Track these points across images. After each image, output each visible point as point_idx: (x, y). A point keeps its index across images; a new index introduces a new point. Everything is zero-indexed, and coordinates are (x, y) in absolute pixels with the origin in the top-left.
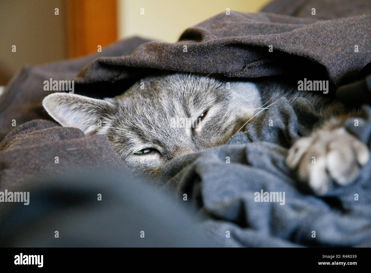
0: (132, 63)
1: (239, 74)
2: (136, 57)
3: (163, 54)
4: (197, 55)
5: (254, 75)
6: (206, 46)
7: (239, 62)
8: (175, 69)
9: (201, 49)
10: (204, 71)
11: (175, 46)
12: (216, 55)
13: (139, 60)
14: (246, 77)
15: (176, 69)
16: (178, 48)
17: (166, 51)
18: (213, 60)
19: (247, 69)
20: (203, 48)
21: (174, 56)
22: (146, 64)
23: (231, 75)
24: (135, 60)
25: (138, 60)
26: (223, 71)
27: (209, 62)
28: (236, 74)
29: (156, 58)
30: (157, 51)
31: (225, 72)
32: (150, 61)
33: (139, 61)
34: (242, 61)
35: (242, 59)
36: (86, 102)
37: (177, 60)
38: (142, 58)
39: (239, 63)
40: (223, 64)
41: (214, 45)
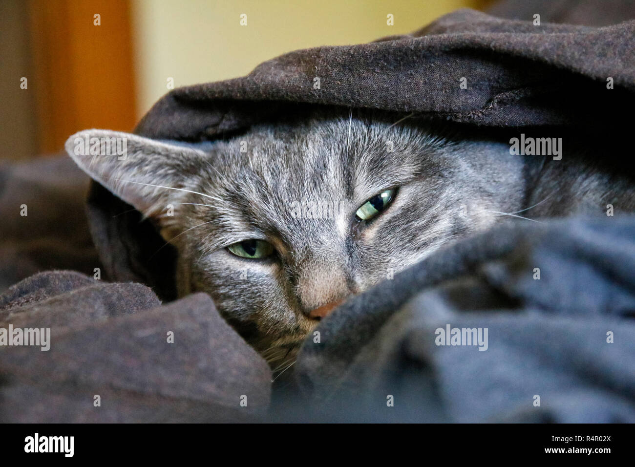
0: (248, 89)
1: (480, 114)
2: (255, 77)
3: (316, 67)
4: (392, 68)
5: (510, 120)
6: (412, 47)
7: (481, 89)
8: (340, 101)
9: (400, 56)
10: (404, 104)
11: (345, 49)
12: (433, 71)
13: (263, 83)
14: (494, 124)
15: (342, 99)
16: (352, 52)
17: (323, 61)
18: (425, 82)
19: (496, 105)
20: (406, 54)
21: (342, 70)
22: (278, 91)
23: (462, 117)
24: (255, 84)
25: (261, 83)
26: (445, 106)
27: (417, 84)
28: (473, 114)
29: (300, 77)
30: (303, 64)
31: (448, 110)
32: (287, 84)
33: (263, 85)
34: (487, 88)
35: (487, 83)
36: (154, 152)
37: (348, 79)
38: (270, 78)
39: (479, 92)
40: (445, 91)
41: (430, 47)
